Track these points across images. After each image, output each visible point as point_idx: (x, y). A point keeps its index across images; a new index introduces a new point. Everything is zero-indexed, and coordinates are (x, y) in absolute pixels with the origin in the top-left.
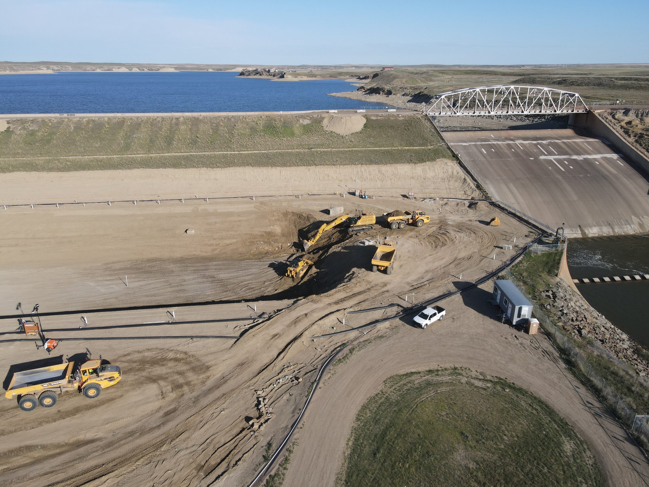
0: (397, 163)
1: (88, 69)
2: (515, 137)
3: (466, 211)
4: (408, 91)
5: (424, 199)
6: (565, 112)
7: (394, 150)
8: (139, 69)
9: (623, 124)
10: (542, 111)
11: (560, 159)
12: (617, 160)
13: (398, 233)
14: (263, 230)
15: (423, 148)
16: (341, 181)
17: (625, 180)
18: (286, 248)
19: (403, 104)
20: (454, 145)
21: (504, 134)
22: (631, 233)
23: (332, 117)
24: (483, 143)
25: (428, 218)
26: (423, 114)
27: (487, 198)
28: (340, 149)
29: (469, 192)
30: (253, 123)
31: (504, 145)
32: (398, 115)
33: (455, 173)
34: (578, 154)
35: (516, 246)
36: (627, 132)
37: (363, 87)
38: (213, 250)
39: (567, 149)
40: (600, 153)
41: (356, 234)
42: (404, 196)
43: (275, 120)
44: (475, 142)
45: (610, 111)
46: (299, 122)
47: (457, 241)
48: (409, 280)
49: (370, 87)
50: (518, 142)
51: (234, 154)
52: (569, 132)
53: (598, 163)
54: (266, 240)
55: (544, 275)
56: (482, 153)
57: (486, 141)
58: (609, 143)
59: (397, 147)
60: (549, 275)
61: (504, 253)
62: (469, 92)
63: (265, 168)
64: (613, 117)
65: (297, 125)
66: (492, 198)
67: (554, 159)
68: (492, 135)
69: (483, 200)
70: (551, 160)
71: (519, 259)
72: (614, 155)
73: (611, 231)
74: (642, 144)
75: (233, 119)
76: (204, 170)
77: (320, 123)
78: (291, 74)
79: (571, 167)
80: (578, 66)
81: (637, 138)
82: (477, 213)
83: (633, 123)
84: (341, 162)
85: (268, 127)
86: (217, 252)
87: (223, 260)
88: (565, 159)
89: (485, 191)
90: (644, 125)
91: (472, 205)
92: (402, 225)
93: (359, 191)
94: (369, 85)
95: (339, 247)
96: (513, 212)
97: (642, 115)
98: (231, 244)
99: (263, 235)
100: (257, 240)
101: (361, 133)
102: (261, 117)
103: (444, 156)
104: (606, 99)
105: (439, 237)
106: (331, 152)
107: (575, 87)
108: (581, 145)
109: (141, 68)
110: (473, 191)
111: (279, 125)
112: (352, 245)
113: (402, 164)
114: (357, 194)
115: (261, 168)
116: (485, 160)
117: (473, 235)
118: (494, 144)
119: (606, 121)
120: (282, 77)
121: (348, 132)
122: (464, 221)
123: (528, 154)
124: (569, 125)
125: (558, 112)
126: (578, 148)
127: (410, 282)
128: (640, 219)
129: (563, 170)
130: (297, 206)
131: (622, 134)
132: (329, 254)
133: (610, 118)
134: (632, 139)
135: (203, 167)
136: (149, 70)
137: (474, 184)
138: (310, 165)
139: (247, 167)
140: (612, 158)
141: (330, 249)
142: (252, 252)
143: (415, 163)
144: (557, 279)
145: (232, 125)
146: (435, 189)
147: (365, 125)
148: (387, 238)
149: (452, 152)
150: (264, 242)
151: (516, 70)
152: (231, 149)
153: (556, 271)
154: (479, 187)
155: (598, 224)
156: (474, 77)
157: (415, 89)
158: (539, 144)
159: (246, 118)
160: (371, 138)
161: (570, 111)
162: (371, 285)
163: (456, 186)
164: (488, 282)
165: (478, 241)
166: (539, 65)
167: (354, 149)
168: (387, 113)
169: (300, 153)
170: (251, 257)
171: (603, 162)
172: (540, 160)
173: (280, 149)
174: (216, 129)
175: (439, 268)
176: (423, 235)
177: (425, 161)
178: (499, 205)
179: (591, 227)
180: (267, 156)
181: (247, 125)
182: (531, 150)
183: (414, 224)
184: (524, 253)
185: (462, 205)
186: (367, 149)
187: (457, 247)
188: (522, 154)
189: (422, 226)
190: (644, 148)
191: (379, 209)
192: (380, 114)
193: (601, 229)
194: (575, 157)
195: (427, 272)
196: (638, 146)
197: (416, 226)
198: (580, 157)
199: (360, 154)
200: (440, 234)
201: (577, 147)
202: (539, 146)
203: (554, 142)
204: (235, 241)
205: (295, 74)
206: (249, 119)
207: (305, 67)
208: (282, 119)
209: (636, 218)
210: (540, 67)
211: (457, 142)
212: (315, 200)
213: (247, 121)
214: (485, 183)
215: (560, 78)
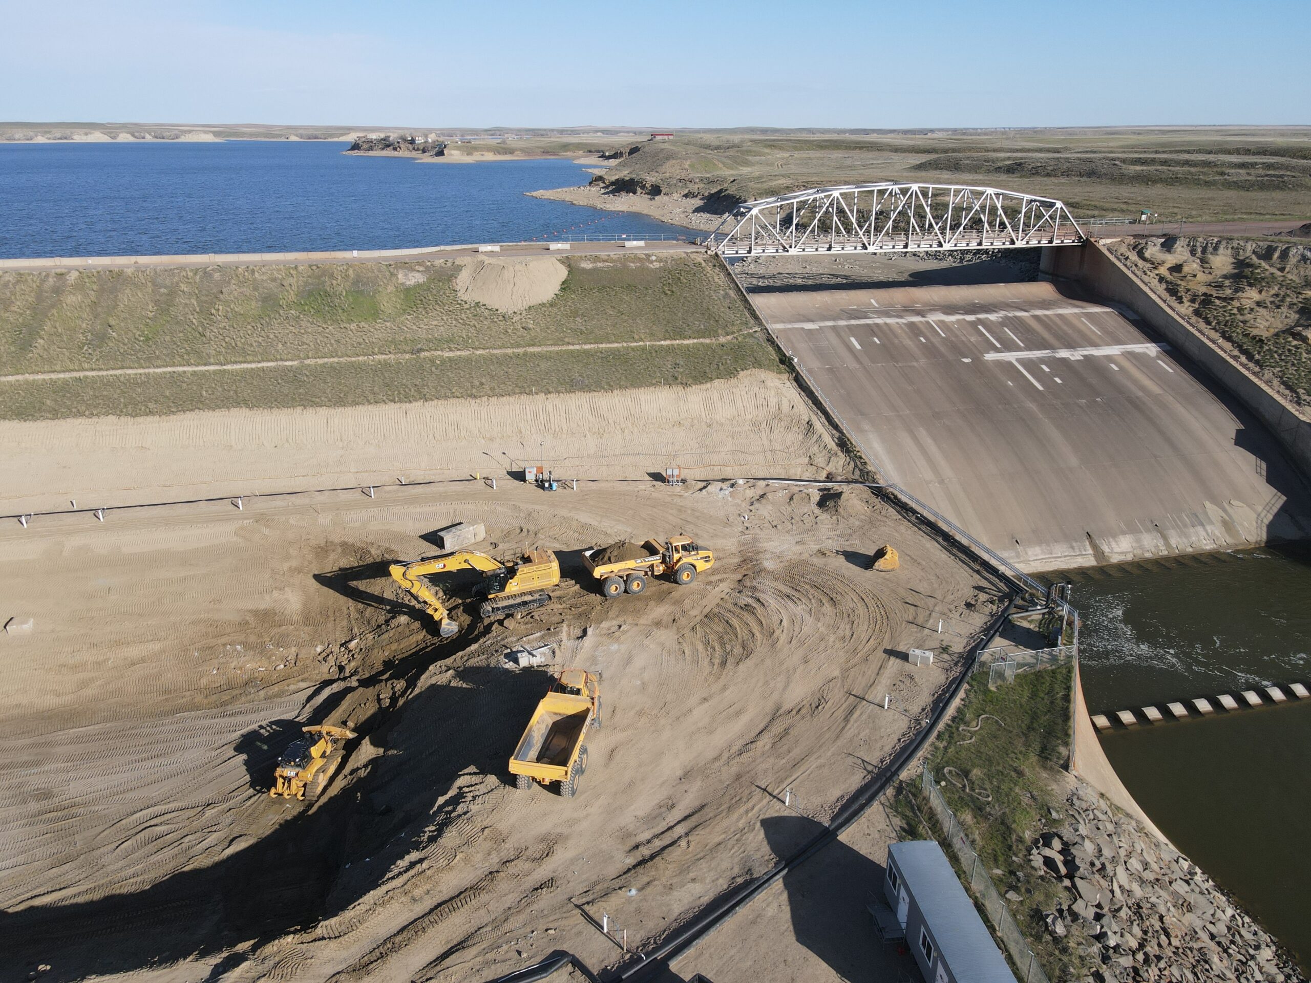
0: (640, 386)
1: (17, 136)
2: (925, 304)
3: (812, 518)
4: (696, 186)
5: (708, 483)
6: (1034, 243)
7: (633, 349)
8: (133, 135)
9: (1163, 271)
10: (984, 243)
11: (1030, 360)
12: (1158, 358)
13: (622, 612)
14: (250, 605)
15: (707, 341)
16: (492, 439)
17: (1180, 410)
18: (308, 662)
19: (682, 216)
20: (785, 330)
21: (899, 296)
22: (1208, 548)
23: (482, 266)
24: (853, 322)
25: (707, 559)
26: (709, 252)
27: (864, 476)
28: (495, 351)
29: (820, 460)
30: (272, 285)
31: (901, 327)
32: (648, 256)
33: (786, 407)
34: (1071, 346)
35: (945, 649)
36: (1173, 291)
37: (600, 178)
38: (84, 684)
39: (1046, 335)
40: (1119, 342)
41: (501, 622)
42: (657, 477)
43: (332, 276)
44: (834, 319)
45: (1131, 240)
46: (394, 279)
47: (783, 638)
48: (627, 819)
49: (617, 177)
50: (934, 318)
51: (204, 374)
52: (1043, 290)
53: (1116, 368)
54: (252, 639)
55: (1030, 766)
56: (850, 348)
57: (859, 318)
58: (1135, 317)
59: (642, 340)
60: (1045, 768)
61: (912, 678)
62: (815, 200)
63: (286, 411)
64: (1141, 254)
65: (391, 288)
66: (877, 477)
67: (1018, 360)
68: (872, 301)
69: (856, 482)
70: (1010, 364)
71: (956, 702)
72: (1149, 345)
73: (1161, 543)
74: (1211, 319)
75: (217, 276)
76: (107, 424)
77: (449, 280)
78: (458, 148)
79: (1058, 380)
80: (1035, 131)
81: (1197, 306)
82: (841, 525)
83: (1186, 269)
84: (492, 389)
85: (310, 294)
86: (89, 692)
87: (105, 720)
88: (1042, 360)
89: (861, 458)
90: (1210, 273)
91: (828, 499)
92: (635, 584)
93: (534, 471)
94: (614, 172)
95: (448, 669)
96: (932, 518)
97: (1204, 251)
98: (143, 660)
99: (247, 623)
100: (224, 640)
101: (551, 305)
102: (296, 268)
103: (758, 364)
104: (1115, 210)
105: (735, 622)
106: (468, 360)
107: (1042, 179)
108: (1075, 322)
109: (137, 134)
110: (831, 455)
111: (340, 288)
112: (484, 664)
113: (652, 389)
114: (530, 477)
115: (275, 411)
116: (858, 366)
117: (828, 608)
118: (877, 325)
119: (1125, 265)
120: (441, 153)
121: (521, 305)
122: (805, 556)
123: (959, 349)
124: (1043, 272)
125: (1020, 244)
126: (1070, 331)
127: (631, 827)
128: (1225, 511)
129: (1040, 388)
130: (357, 524)
131: (1163, 296)
132: (417, 691)
133: (1134, 257)
134: (1186, 308)
135: (107, 414)
136: (156, 137)
137: (833, 436)
138: (408, 399)
139: (234, 411)
140: (1145, 354)
141: (423, 677)
142: (204, 681)
143: (685, 385)
144: (1070, 780)
145: (214, 291)
146: (734, 452)
147: (563, 283)
148: (590, 631)
149: (778, 349)
150: (245, 645)
151: (919, 141)
152: (201, 357)
153: (1063, 750)
154: (844, 444)
155: (1132, 530)
156: (837, 155)
157: (711, 182)
158: (980, 321)
159: (253, 271)
160: (578, 319)
161: (1044, 242)
162: (504, 855)
163: (789, 443)
164: (868, 812)
165: (840, 632)
166: (961, 130)
167: (531, 350)
168: (621, 252)
169: (386, 365)
170: (199, 698)
171: (1126, 364)
172: (984, 364)
173: (337, 356)
174: (165, 305)
175: (726, 755)
176: (693, 613)
177: (711, 379)
178: (896, 497)
179: (1114, 536)
180: (293, 377)
181: (255, 289)
182: (964, 339)
183: (670, 575)
184: (968, 678)
185: (802, 499)
186: (564, 348)
187: (781, 664)
188: (943, 349)
189: (692, 580)
190: (1214, 329)
191: (583, 526)
192: (603, 254)
193: (1138, 541)
194: (1063, 354)
195: (687, 775)
196: (1202, 325)
197: (676, 582)
198: (1075, 353)
199: (544, 365)
200: (738, 611)
201: (1065, 328)
202: (980, 327)
203: (1015, 317)
204: (157, 646)
205: (469, 148)
206: (263, 273)
207: (498, 133)
208: (351, 272)
209: (1215, 507)
210: (964, 134)
211: (790, 322)
212: (414, 500)
213: (255, 280)
214: (860, 430)
215: (1009, 159)
